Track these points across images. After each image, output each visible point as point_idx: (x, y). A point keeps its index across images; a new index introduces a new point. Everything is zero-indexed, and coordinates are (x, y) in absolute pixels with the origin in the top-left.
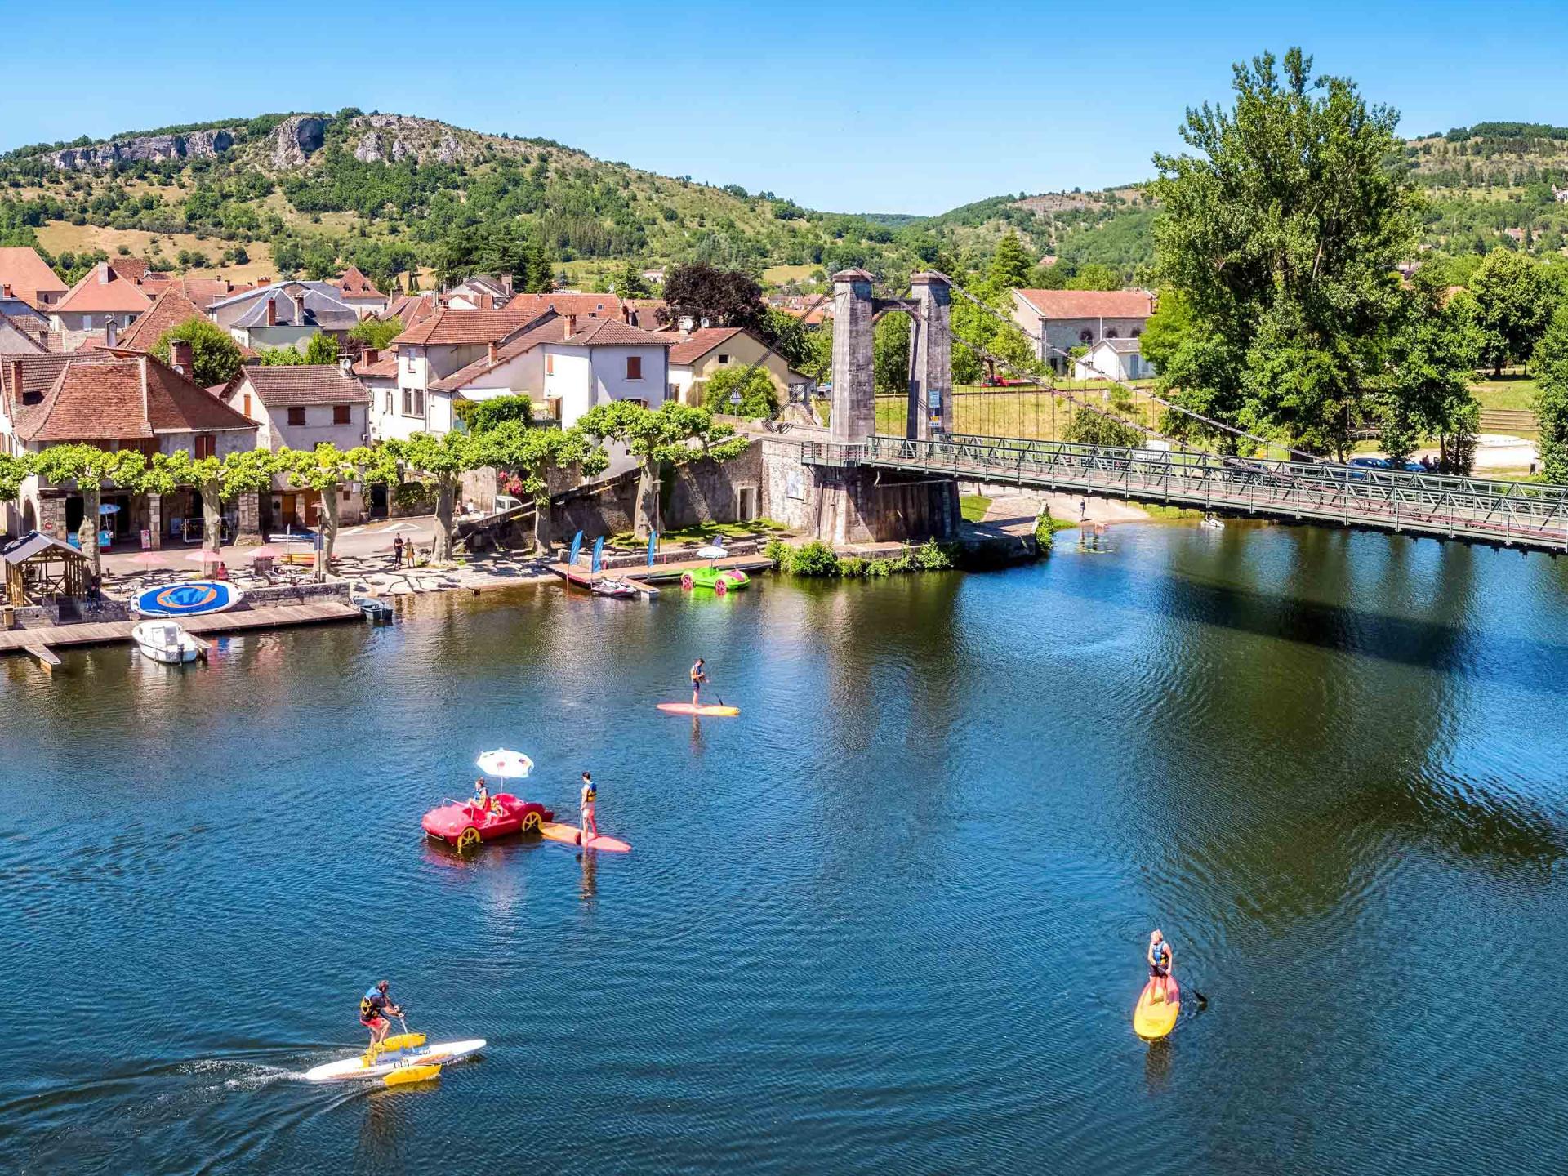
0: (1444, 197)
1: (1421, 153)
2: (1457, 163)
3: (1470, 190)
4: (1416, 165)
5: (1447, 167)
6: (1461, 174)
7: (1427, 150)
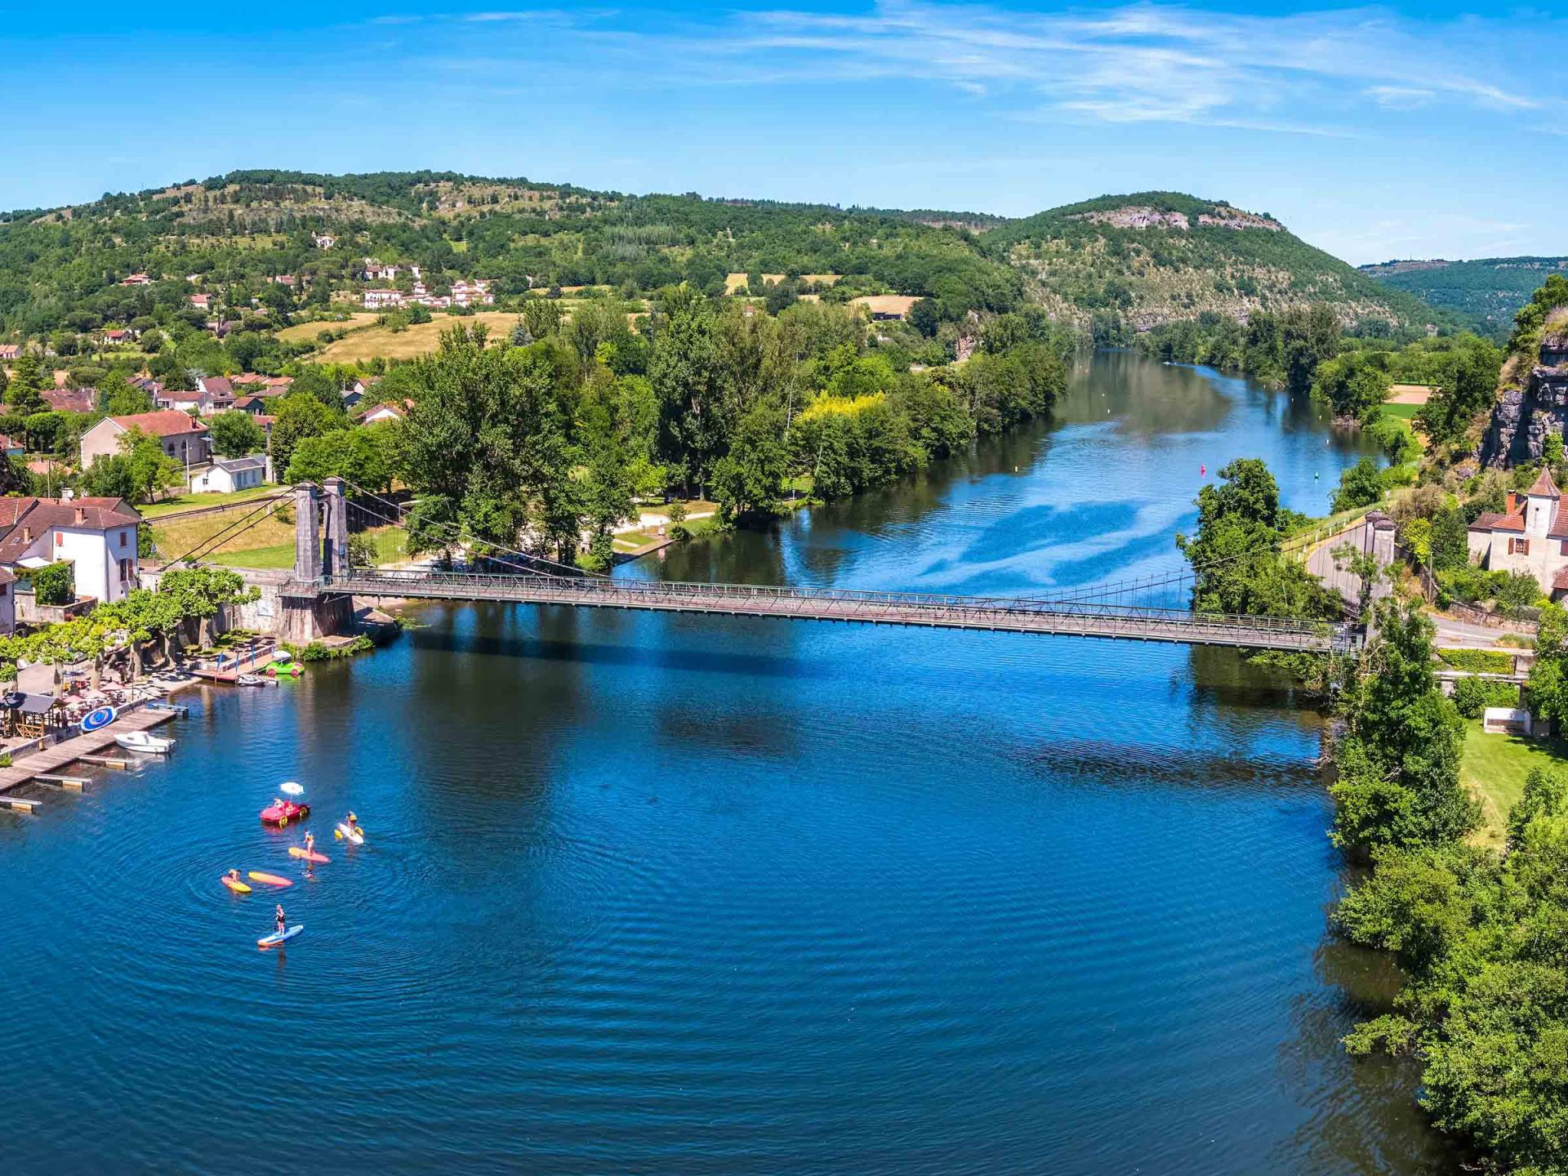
0: (213, 246)
1: (182, 202)
2: (219, 212)
3: (235, 238)
4: (181, 214)
5: (211, 216)
6: (225, 222)
7: (188, 199)
